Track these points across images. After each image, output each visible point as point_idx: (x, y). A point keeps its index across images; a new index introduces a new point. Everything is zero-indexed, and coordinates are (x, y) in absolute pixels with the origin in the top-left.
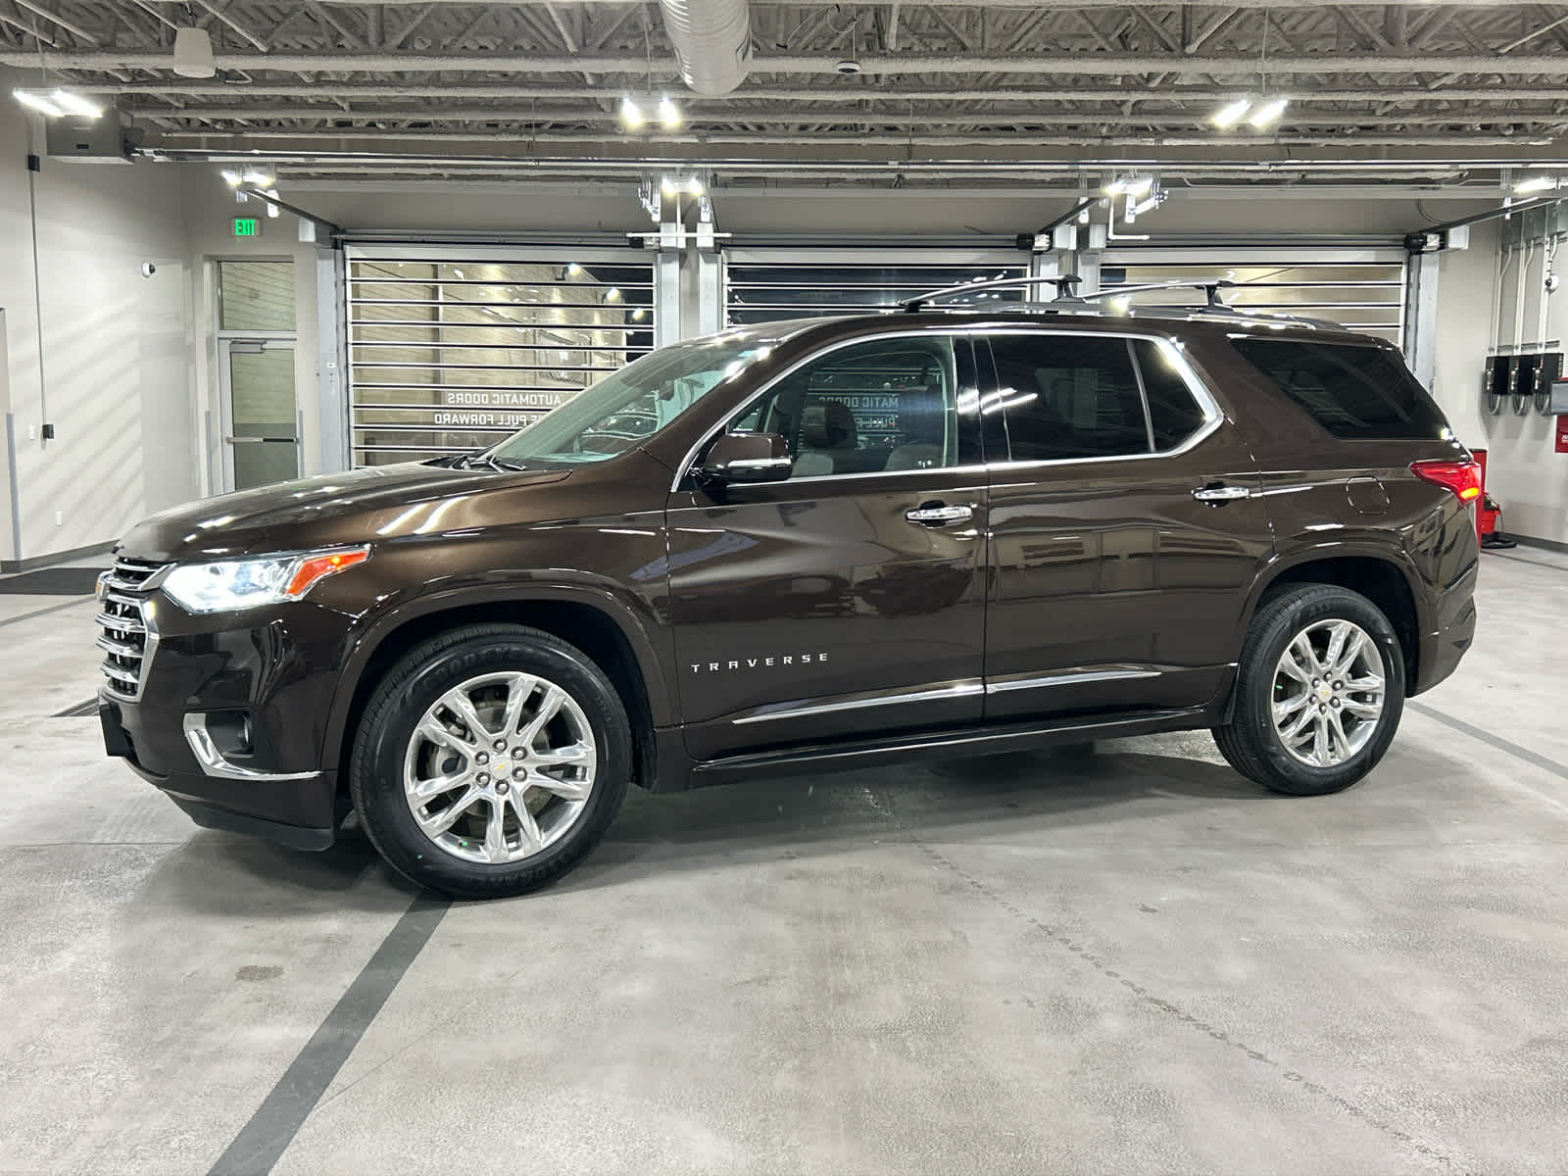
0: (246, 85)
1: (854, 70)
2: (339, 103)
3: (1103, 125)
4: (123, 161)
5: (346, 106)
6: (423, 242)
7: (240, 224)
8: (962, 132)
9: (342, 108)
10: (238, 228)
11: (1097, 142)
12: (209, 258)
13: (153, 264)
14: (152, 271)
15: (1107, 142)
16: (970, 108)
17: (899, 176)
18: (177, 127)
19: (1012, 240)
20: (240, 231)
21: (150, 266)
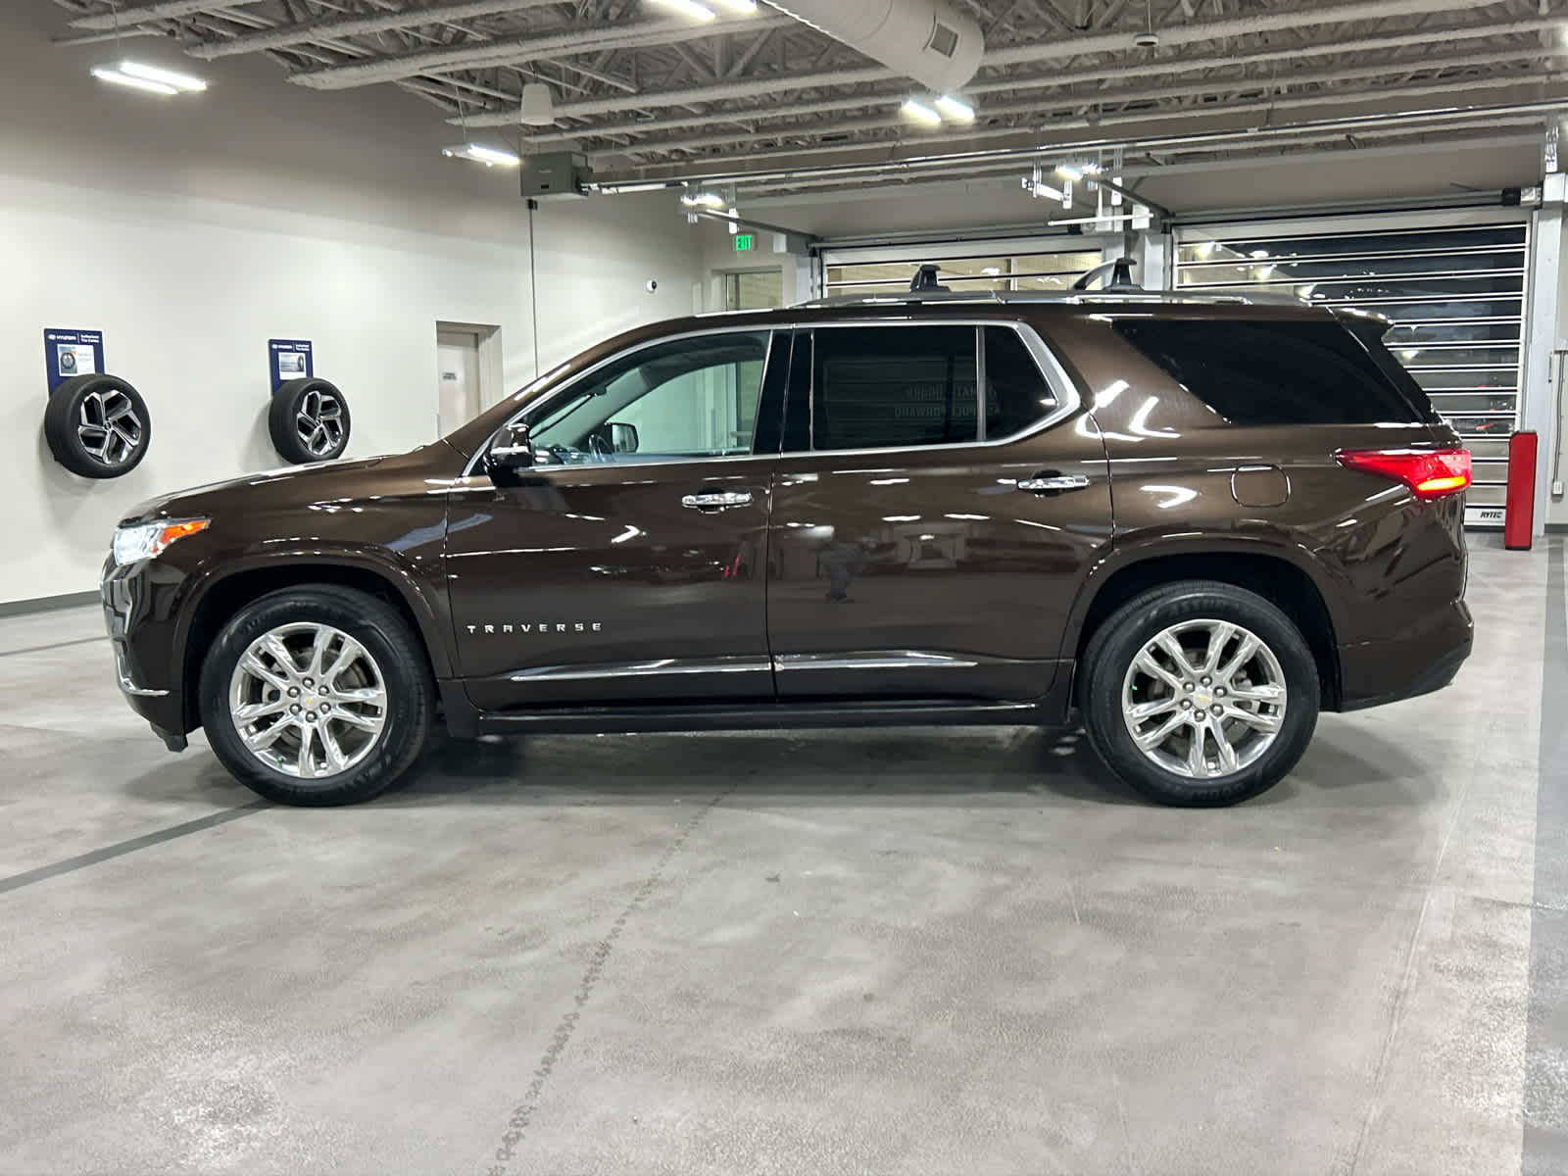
0: (652, 121)
1: (1153, 43)
2: (744, 126)
3: (1547, 59)
4: (577, 196)
5: (751, 129)
6: (890, 245)
7: (739, 240)
8: (1377, 85)
9: (749, 132)
10: (737, 243)
11: (1543, 79)
12: (717, 272)
13: (656, 280)
14: (654, 287)
15: (1554, 78)
16: (1370, 59)
17: (1348, 137)
18: (643, 161)
19: (1497, 196)
20: (740, 246)
21: (653, 283)
